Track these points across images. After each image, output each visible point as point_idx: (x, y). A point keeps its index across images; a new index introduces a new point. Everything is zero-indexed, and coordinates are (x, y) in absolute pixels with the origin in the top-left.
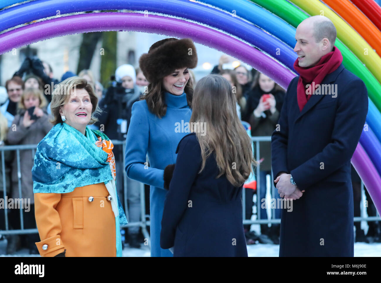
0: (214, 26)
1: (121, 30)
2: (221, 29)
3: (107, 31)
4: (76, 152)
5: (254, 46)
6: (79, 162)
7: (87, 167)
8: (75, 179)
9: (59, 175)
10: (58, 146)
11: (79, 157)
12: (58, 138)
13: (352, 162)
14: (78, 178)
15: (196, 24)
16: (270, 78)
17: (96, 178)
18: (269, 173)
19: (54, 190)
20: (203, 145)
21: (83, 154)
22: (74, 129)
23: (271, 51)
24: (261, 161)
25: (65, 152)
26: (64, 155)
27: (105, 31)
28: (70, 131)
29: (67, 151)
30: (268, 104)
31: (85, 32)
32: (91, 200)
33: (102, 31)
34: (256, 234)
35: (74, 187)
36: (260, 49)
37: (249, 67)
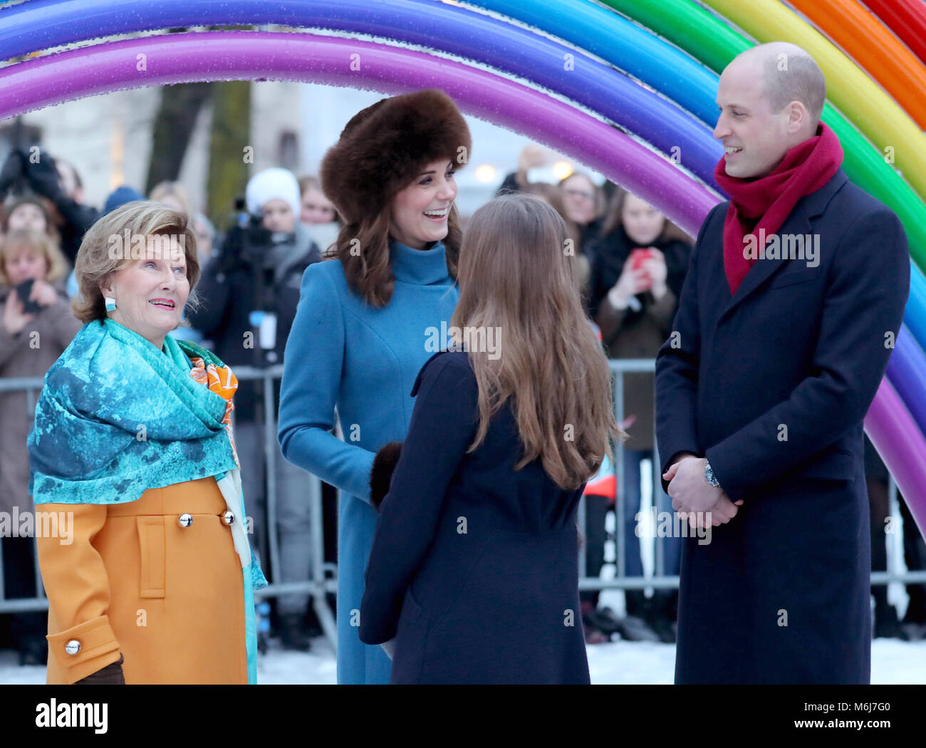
0: (505, 68)
1: (262, 77)
2: (524, 76)
3: (225, 79)
4: (146, 395)
5: (612, 122)
6: (154, 421)
7: (176, 435)
8: (146, 467)
9: (104, 457)
10: (100, 379)
11: (154, 409)
12: (99, 360)
13: (865, 429)
14: (153, 465)
15: (460, 63)
16: (652, 207)
17: (197, 465)
18: (648, 454)
19: (91, 497)
20: (484, 379)
21: (164, 403)
22: (139, 337)
23: (656, 134)
24: (628, 423)
25: (120, 396)
26: (118, 404)
27: (220, 79)
28: (128, 341)
29: (125, 395)
30: (646, 276)
31: (168, 83)
32: (185, 524)
33: (212, 80)
34: (612, 616)
35: (142, 487)
36: (625, 130)
37: (598, 178)
